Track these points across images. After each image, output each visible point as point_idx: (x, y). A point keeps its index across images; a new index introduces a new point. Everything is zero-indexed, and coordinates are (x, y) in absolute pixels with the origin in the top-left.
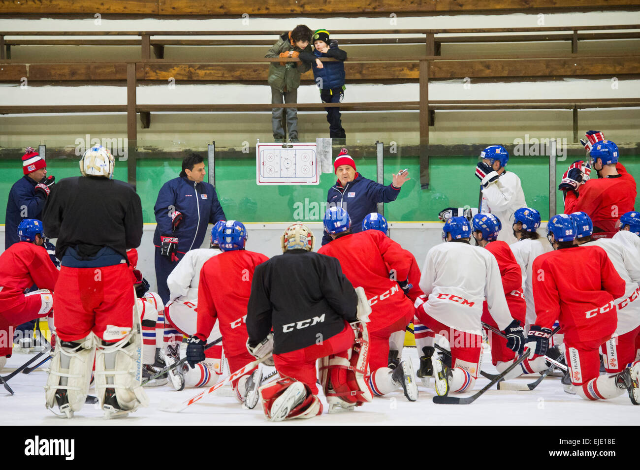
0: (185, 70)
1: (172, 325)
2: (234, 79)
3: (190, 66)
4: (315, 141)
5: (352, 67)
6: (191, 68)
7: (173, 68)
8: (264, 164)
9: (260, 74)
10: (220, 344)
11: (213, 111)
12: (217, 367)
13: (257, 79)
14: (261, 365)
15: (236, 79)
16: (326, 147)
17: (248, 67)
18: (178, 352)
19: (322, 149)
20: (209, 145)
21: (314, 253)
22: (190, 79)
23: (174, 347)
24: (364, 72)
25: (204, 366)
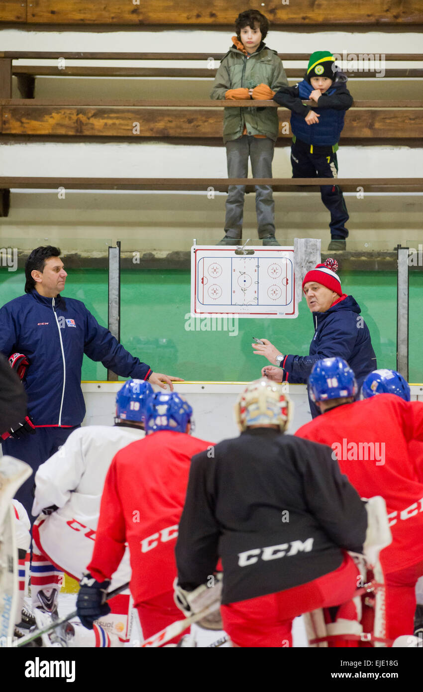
0: (70, 118)
1: (44, 557)
2: (154, 135)
3: (79, 112)
4: (292, 245)
5: (357, 116)
6: (81, 116)
7: (51, 114)
8: (205, 282)
9: (197, 126)
10: (127, 592)
11: (117, 189)
12: (121, 629)
13: (193, 136)
14: (194, 628)
15: (158, 135)
16: (311, 253)
17: (178, 115)
18: (55, 603)
19: (304, 257)
20: (110, 247)
21: (289, 436)
22: (78, 134)
23: (48, 594)
24: (377, 125)
25: (100, 626)
